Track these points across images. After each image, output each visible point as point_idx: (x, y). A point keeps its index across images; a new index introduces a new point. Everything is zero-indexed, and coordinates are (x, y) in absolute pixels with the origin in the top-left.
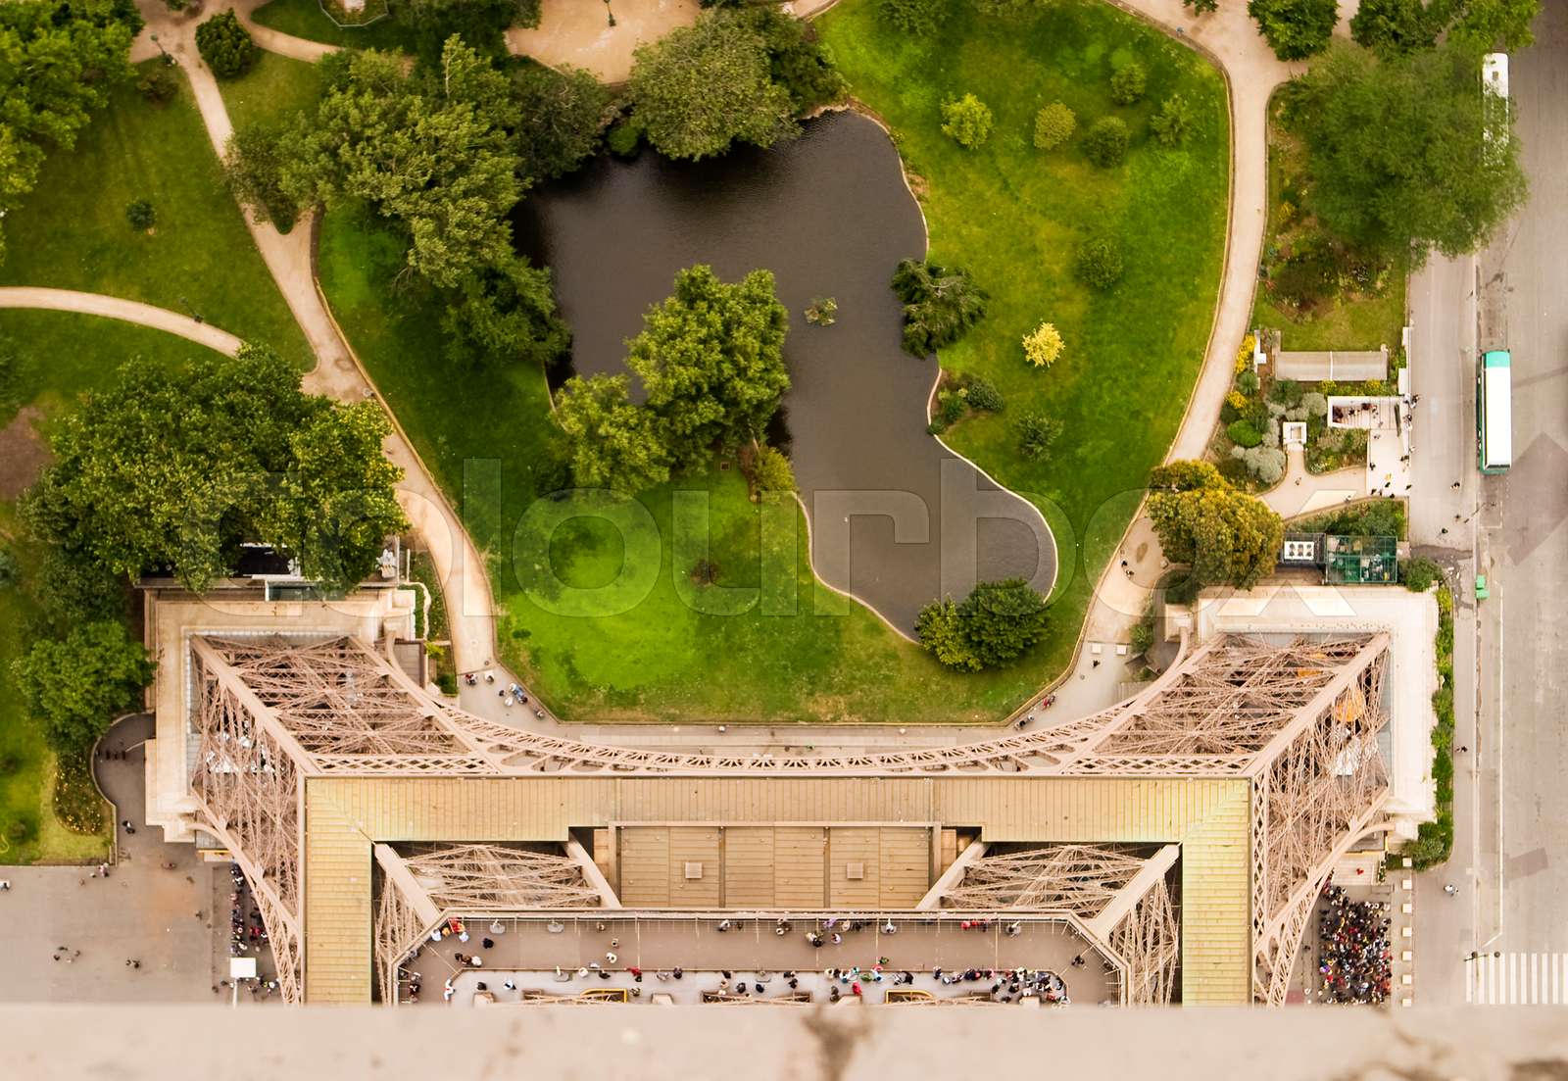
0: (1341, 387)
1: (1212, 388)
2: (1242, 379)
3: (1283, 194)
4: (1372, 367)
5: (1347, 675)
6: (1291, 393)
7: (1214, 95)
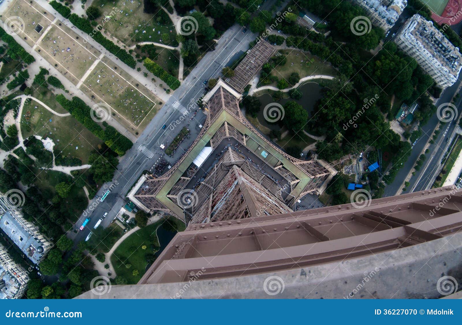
0: (120, 221)
1: (133, 231)
2: (129, 230)
3: (113, 243)
4: (117, 222)
5: (140, 196)
6: (125, 225)
7: (113, 257)
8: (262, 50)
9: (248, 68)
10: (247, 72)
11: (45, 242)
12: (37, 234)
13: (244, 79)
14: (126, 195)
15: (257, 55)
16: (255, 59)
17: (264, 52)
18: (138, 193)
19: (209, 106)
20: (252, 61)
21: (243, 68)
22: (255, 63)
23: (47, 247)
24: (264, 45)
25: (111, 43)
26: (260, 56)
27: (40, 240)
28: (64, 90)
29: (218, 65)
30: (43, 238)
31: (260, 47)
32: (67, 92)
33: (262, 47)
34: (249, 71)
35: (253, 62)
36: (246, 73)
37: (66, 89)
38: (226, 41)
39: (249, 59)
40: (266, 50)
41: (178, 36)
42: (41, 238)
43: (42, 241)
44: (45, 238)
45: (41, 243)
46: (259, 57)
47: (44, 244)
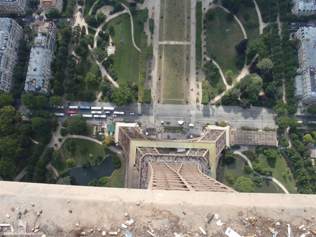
4: (95, 127)
6: (97, 134)
8: (268, 137)
9: (250, 138)
10: (247, 139)
11: (46, 88)
12: (48, 79)
13: (241, 141)
14: (116, 121)
15: (262, 137)
16: (259, 138)
17: (268, 140)
18: (124, 128)
19: (208, 132)
20: (256, 137)
21: (248, 135)
22: (257, 140)
23: (44, 91)
24: (273, 137)
25: (201, 43)
26: (264, 140)
27: (45, 84)
28: (151, 35)
29: (237, 119)
30: (48, 85)
31: (270, 135)
32: (152, 38)
33: (271, 136)
34: (249, 140)
35: (256, 139)
36: (245, 139)
37: (152, 36)
38: (256, 111)
39: (256, 134)
40: (271, 141)
41: (235, 80)
42: (46, 84)
43: (45, 85)
44: (49, 86)
45: (43, 86)
46: (262, 140)
47: (45, 88)
